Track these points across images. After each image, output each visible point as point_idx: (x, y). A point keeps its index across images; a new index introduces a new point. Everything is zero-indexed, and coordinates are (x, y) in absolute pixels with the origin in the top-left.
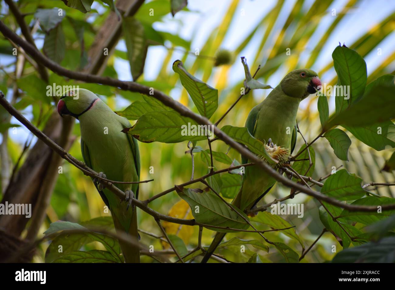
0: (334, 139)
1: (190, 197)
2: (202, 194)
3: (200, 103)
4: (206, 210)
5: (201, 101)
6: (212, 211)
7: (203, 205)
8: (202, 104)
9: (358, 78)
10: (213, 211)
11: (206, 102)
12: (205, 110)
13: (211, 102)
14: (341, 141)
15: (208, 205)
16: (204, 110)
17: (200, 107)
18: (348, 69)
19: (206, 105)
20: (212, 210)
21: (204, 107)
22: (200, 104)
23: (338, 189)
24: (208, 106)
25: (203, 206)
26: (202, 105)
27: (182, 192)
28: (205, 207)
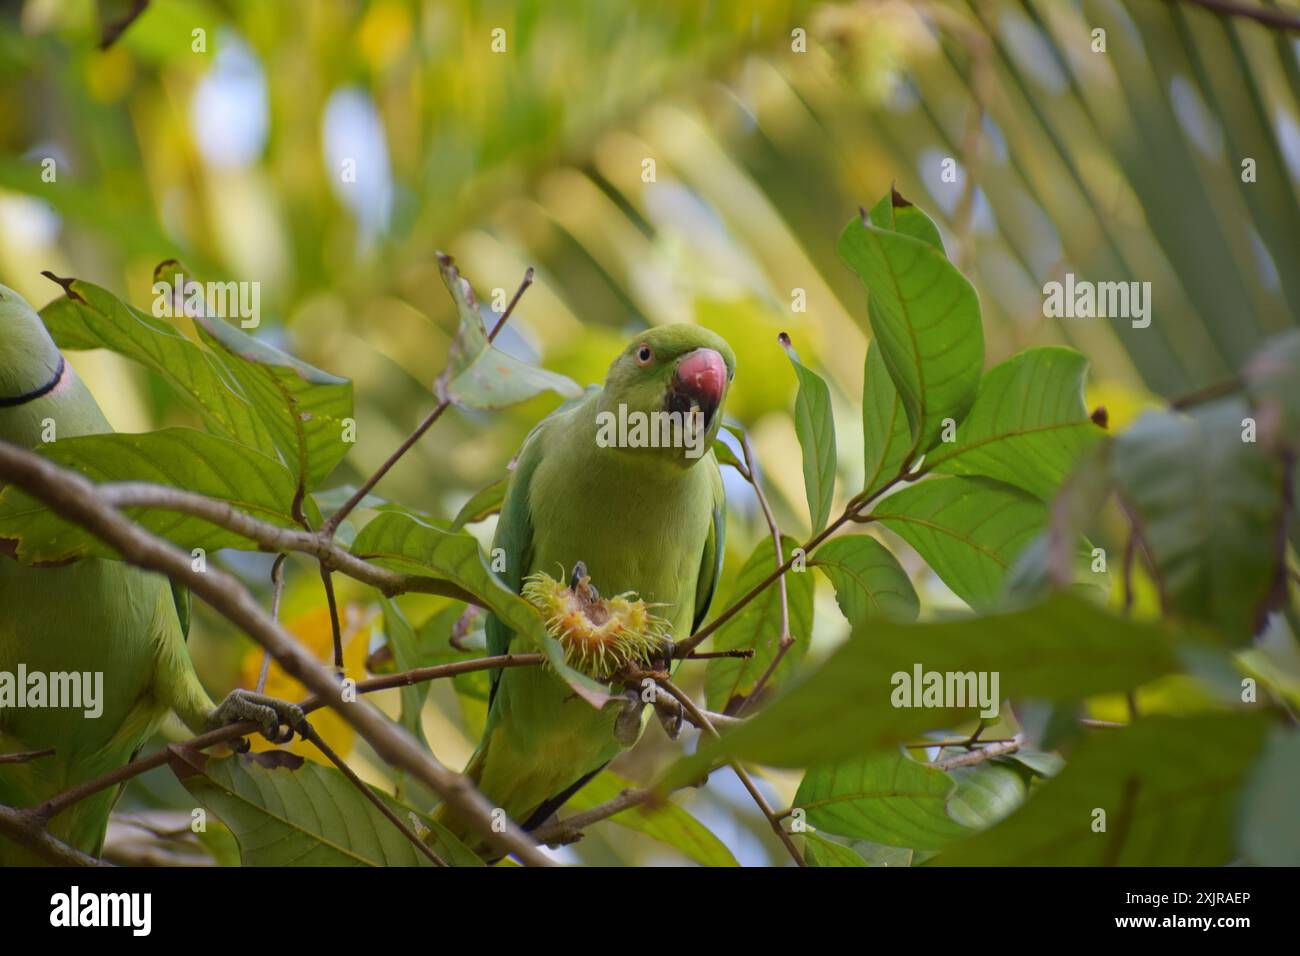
0: (855, 579)
1: (237, 793)
2: (295, 772)
3: (280, 418)
4: (310, 847)
5: (286, 411)
6: (336, 850)
7: (296, 826)
8: (290, 419)
9: (944, 346)
10: (341, 848)
11: (305, 417)
12: (302, 443)
13: (328, 417)
14: (879, 592)
15: (319, 822)
16: (296, 445)
17: (280, 430)
18: (904, 307)
19: (308, 427)
20: (335, 845)
21: (298, 434)
22: (283, 421)
23: (863, 795)
24: (314, 432)
25: (299, 830)
26: (288, 425)
27: (198, 777)
28: (304, 833)
